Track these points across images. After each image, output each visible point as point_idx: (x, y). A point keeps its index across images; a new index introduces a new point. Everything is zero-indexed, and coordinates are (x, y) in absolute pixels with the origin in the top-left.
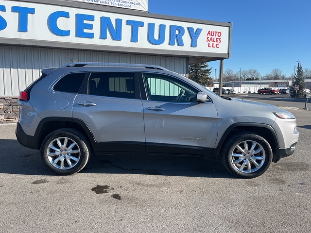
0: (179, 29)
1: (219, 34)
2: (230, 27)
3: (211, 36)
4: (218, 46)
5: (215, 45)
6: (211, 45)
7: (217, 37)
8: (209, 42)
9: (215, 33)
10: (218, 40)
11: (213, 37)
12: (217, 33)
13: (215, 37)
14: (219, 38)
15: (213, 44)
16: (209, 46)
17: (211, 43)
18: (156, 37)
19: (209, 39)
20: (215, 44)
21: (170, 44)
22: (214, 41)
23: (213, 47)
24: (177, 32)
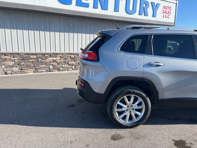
0: (146, 3)
1: (170, 9)
2: (176, 4)
3: (165, 10)
4: (169, 17)
5: (167, 17)
6: (165, 16)
7: (169, 10)
8: (163, 14)
9: (168, 7)
10: (169, 13)
11: (166, 10)
12: (169, 8)
13: (167, 10)
14: (170, 11)
15: (166, 15)
16: (163, 17)
17: (165, 14)
18: (131, 9)
19: (164, 11)
20: (167, 15)
21: (139, 14)
22: (167, 14)
23: (166, 17)
24: (144, 5)
